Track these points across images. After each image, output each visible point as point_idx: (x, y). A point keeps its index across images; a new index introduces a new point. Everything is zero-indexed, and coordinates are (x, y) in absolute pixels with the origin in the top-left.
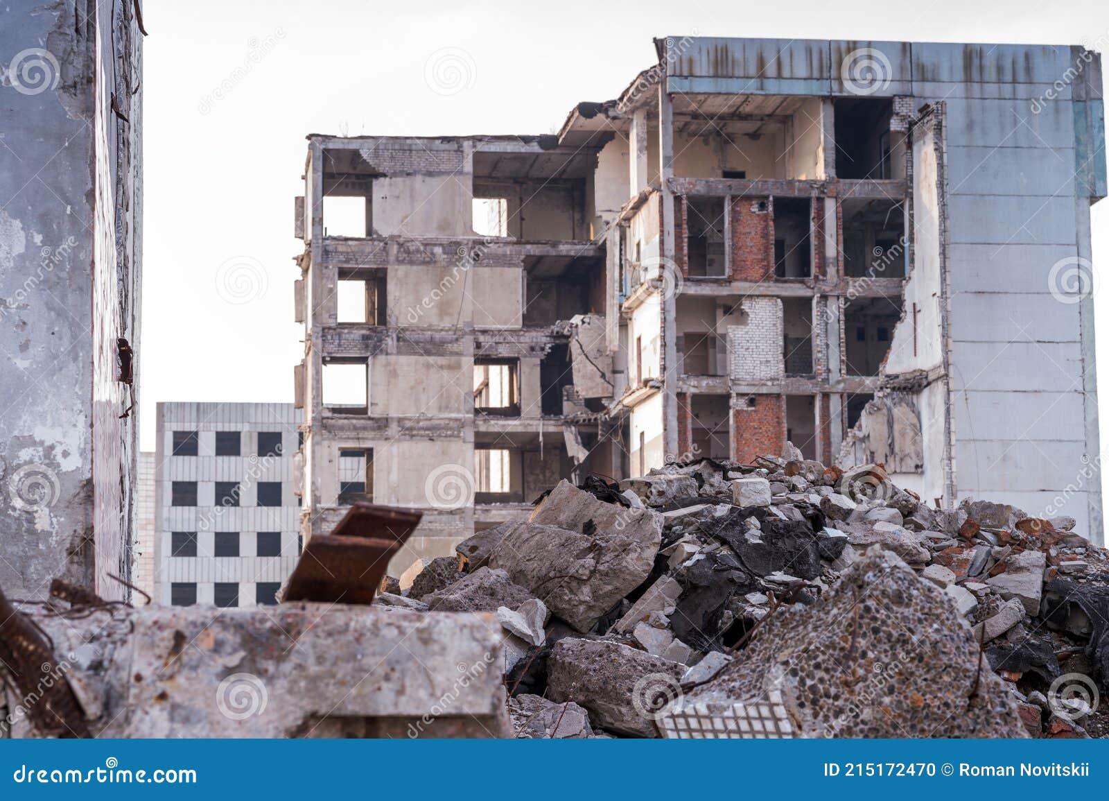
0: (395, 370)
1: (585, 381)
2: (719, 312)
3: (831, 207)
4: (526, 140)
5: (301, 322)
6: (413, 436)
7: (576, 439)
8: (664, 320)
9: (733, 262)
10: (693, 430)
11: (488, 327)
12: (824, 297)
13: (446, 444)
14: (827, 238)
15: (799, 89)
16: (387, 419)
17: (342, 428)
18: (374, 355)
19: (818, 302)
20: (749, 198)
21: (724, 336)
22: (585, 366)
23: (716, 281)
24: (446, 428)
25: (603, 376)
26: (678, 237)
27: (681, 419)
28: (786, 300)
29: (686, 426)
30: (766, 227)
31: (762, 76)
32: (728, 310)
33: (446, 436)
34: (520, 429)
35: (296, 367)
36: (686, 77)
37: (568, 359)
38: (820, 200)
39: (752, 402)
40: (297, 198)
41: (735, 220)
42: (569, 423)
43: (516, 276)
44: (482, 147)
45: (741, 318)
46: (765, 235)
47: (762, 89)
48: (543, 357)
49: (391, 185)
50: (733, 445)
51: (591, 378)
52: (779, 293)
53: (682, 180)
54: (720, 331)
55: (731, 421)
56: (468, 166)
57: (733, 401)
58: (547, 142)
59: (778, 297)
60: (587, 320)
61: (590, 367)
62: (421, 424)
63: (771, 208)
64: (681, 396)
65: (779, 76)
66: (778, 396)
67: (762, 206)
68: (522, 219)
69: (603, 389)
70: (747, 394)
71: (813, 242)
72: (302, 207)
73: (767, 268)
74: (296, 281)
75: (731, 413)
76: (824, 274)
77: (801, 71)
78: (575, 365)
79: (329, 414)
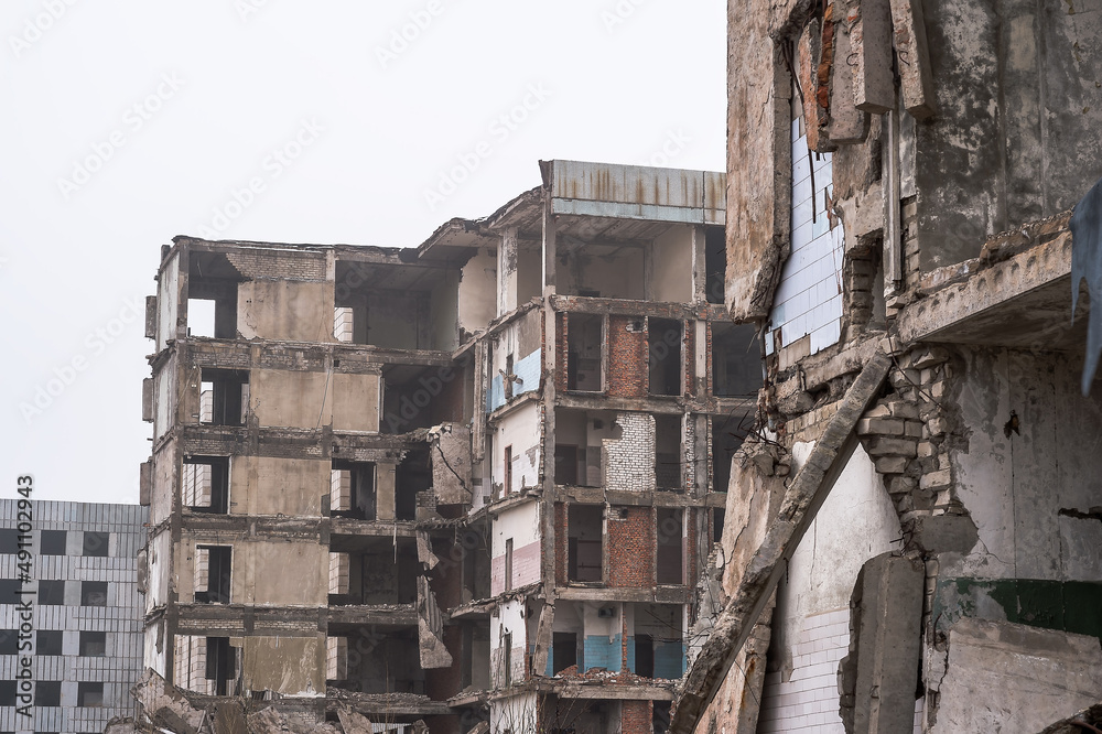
0: (255, 471)
1: (443, 486)
2: (590, 426)
3: (701, 332)
4: (388, 251)
5: (149, 420)
6: (270, 536)
7: (428, 546)
8: (545, 431)
9: (609, 378)
10: (569, 538)
11: (346, 432)
12: (694, 416)
13: (302, 545)
14: (698, 359)
15: (674, 216)
16: (245, 519)
17: (201, 526)
18: (235, 455)
19: (688, 420)
20: (624, 318)
21: (598, 450)
22: (445, 474)
23: (594, 397)
24: (304, 530)
25: (462, 483)
26: (559, 351)
27: (558, 528)
28: (656, 416)
29: (562, 534)
30: (640, 346)
31: (640, 202)
32: (598, 425)
33: (303, 538)
34: (373, 533)
35: (142, 465)
36: (570, 200)
37: (428, 466)
38: (691, 323)
39: (624, 514)
40: (148, 298)
41: (613, 339)
42: (422, 529)
43: (374, 383)
44: (345, 256)
45: (615, 432)
46: (640, 354)
47: (640, 215)
48: (398, 464)
49: (255, 289)
50: (606, 554)
51: (451, 486)
52: (652, 409)
53: (564, 298)
54: (591, 443)
55: (605, 531)
56: (331, 275)
57: (607, 512)
58: (408, 254)
59: (650, 413)
60: (448, 428)
61: (450, 475)
62: (279, 525)
63: (646, 328)
64: (558, 505)
65: (657, 204)
66: (649, 508)
67: (638, 326)
68: (369, 328)
69: (462, 497)
70: (620, 506)
71: (684, 361)
72: (155, 307)
73: (640, 385)
74: (146, 380)
75: (605, 523)
76: (694, 393)
77: (677, 199)
78: (435, 473)
79: (189, 512)
